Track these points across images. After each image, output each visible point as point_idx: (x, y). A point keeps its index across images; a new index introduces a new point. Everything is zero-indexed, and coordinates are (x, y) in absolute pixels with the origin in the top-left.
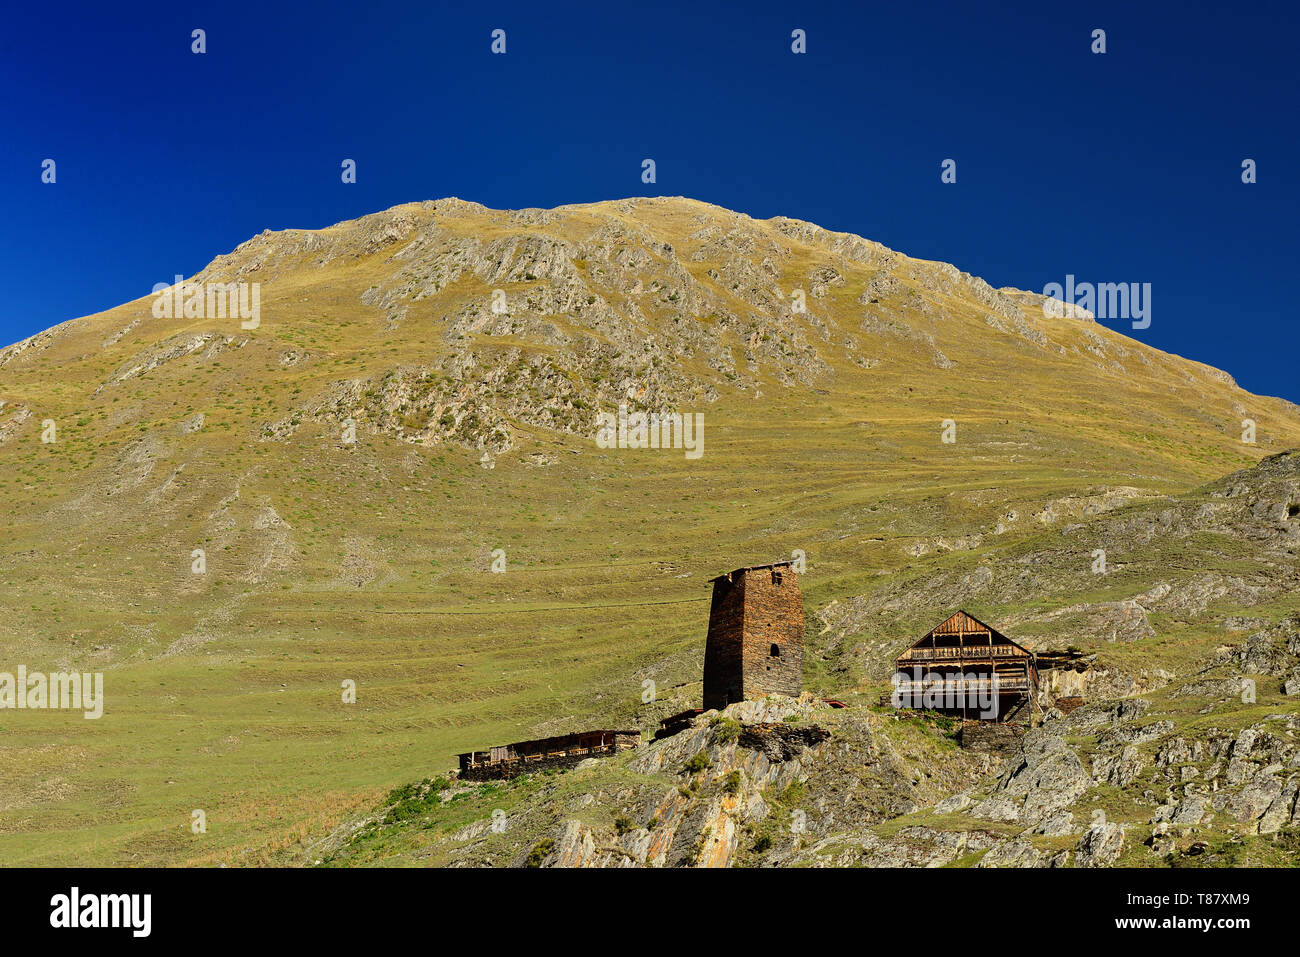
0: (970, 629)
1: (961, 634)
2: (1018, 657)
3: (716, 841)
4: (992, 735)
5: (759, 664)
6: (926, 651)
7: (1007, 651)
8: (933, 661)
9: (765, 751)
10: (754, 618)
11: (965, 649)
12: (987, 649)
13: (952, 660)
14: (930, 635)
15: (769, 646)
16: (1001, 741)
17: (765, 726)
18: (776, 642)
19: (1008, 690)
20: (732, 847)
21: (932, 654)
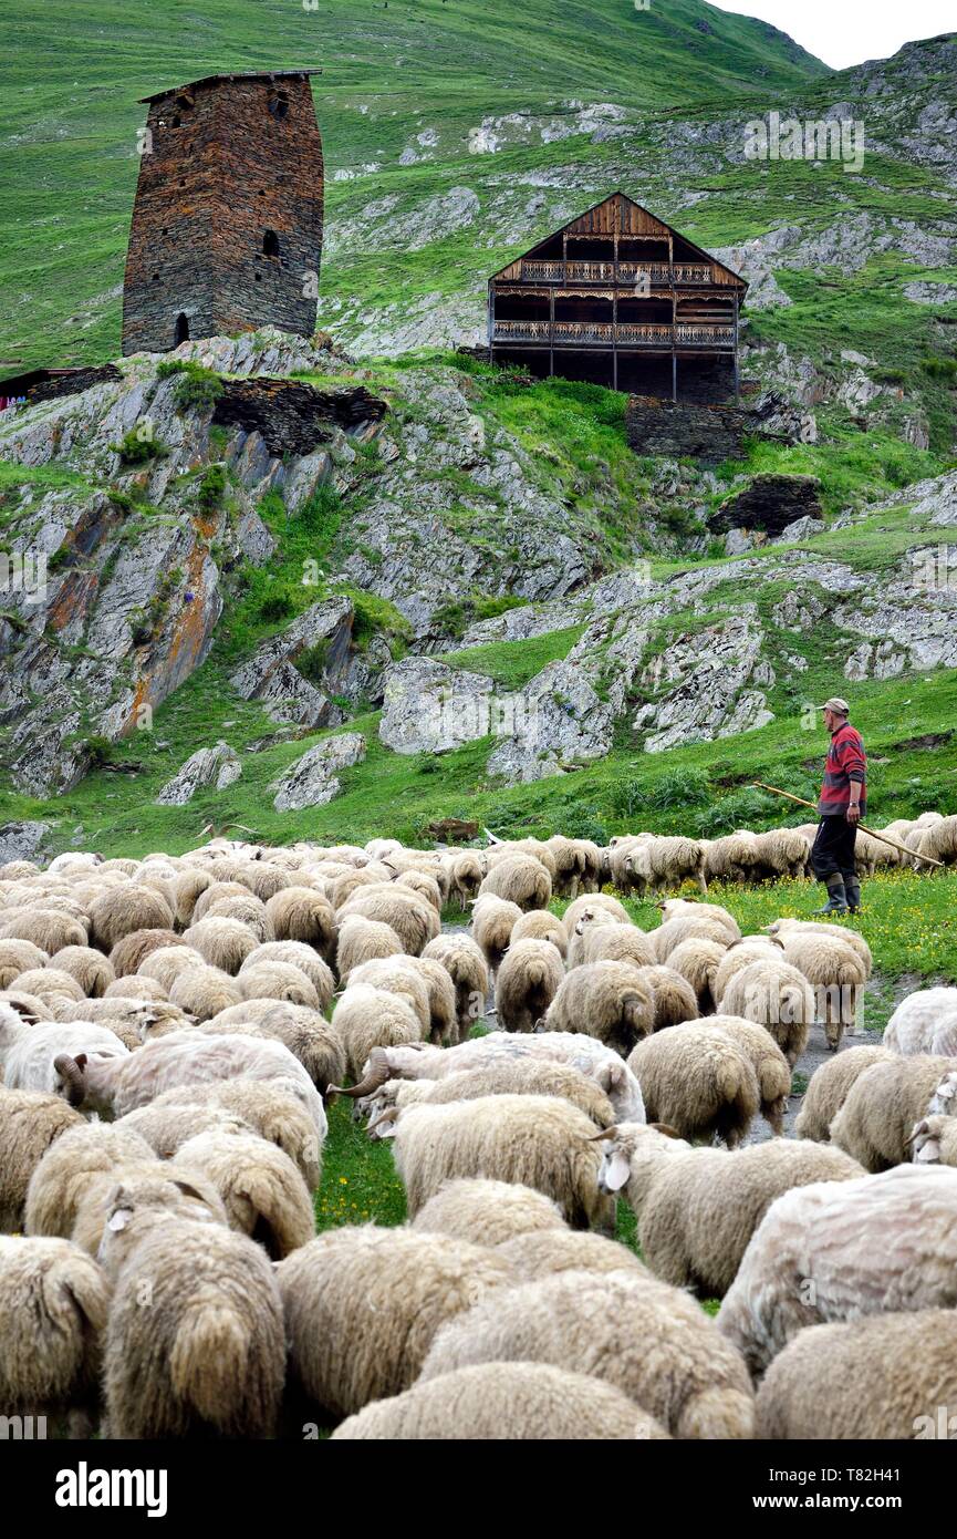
0: (633, 231)
1: (616, 238)
2: (720, 287)
3: (188, 599)
4: (684, 427)
5: (241, 268)
6: (548, 266)
7: (701, 274)
8: (560, 285)
9: (263, 433)
10: (234, 176)
11: (623, 267)
12: (665, 269)
13: (602, 286)
14: (558, 236)
15: (262, 233)
16: (700, 438)
17: (265, 384)
18: (273, 226)
19: (700, 348)
20: (214, 611)
21: (559, 273)
